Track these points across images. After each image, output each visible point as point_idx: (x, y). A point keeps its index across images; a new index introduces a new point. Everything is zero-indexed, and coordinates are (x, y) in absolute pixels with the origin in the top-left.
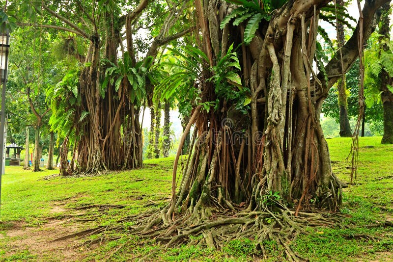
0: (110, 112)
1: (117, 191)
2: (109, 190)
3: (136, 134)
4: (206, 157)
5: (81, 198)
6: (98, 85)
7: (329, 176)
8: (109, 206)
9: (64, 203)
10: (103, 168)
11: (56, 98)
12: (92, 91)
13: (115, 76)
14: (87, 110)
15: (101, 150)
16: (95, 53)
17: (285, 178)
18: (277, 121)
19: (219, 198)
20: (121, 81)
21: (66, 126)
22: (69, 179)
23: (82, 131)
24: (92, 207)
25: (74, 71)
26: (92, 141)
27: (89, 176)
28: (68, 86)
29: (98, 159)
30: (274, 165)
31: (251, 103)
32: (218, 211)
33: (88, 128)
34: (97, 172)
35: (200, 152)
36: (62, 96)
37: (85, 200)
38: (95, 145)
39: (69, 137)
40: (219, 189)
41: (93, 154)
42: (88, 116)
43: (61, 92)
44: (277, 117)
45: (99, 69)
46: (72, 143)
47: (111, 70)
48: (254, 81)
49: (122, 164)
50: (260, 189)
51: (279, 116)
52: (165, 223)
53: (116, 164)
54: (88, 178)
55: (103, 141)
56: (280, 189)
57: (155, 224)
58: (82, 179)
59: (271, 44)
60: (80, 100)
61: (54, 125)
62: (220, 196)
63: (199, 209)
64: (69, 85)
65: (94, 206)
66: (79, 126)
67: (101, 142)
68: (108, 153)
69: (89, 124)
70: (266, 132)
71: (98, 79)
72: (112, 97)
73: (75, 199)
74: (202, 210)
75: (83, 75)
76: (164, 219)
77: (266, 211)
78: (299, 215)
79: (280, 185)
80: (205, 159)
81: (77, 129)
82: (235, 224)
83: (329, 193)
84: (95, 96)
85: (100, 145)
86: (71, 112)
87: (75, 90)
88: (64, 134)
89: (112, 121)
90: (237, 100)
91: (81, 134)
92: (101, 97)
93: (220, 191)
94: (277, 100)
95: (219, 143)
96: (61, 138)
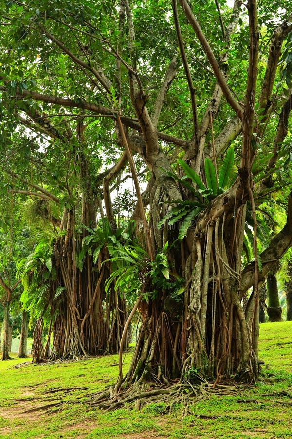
0: (89, 286)
1: (88, 376)
2: (80, 376)
3: (120, 312)
4: (148, 340)
5: (51, 383)
6: (74, 256)
7: (248, 354)
8: (76, 388)
9: (34, 388)
10: (82, 353)
11: (28, 272)
12: (68, 263)
13: (94, 246)
14: (63, 286)
15: (79, 331)
16: (70, 220)
17: (205, 356)
18: (195, 309)
19: (159, 375)
20: (99, 251)
21: (40, 304)
22: (43, 367)
23: (58, 310)
24: (60, 390)
25: (48, 240)
26: (69, 321)
27: (65, 363)
28: (41, 259)
29: (76, 342)
30: (196, 345)
31: (184, 292)
32: (156, 386)
33: (64, 306)
34: (75, 358)
35: (144, 335)
36: (35, 270)
37: (55, 385)
38: (73, 326)
39: (43, 317)
40: (159, 367)
41: (71, 337)
42: (65, 292)
43: (33, 265)
44: (195, 306)
45: (74, 238)
46: (46, 324)
47: (88, 239)
48: (188, 272)
49: (104, 347)
50: (186, 365)
51: (197, 305)
52: (112, 396)
53: (97, 348)
54: (63, 365)
55: (82, 321)
56: (200, 365)
57: (104, 397)
58: (57, 366)
59: (198, 241)
60: (55, 273)
61: (26, 304)
62: (160, 373)
63: (141, 384)
64: (42, 257)
65: (62, 390)
66: (54, 305)
67: (79, 322)
68: (88, 335)
69: (66, 301)
70: (187, 319)
71: (74, 249)
72: (91, 269)
73: (45, 385)
74: (143, 385)
75: (57, 244)
76: (111, 393)
77: (188, 384)
78: (216, 387)
79: (201, 362)
80: (147, 342)
81: (52, 307)
82: (162, 394)
83: (247, 369)
84: (72, 269)
85: (78, 326)
86: (44, 289)
87: (49, 263)
88: (38, 313)
89: (92, 297)
90: (173, 290)
91: (56, 314)
92: (78, 270)
93: (159, 369)
94: (196, 292)
95: (158, 327)
96: (34, 319)
